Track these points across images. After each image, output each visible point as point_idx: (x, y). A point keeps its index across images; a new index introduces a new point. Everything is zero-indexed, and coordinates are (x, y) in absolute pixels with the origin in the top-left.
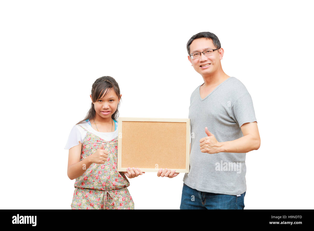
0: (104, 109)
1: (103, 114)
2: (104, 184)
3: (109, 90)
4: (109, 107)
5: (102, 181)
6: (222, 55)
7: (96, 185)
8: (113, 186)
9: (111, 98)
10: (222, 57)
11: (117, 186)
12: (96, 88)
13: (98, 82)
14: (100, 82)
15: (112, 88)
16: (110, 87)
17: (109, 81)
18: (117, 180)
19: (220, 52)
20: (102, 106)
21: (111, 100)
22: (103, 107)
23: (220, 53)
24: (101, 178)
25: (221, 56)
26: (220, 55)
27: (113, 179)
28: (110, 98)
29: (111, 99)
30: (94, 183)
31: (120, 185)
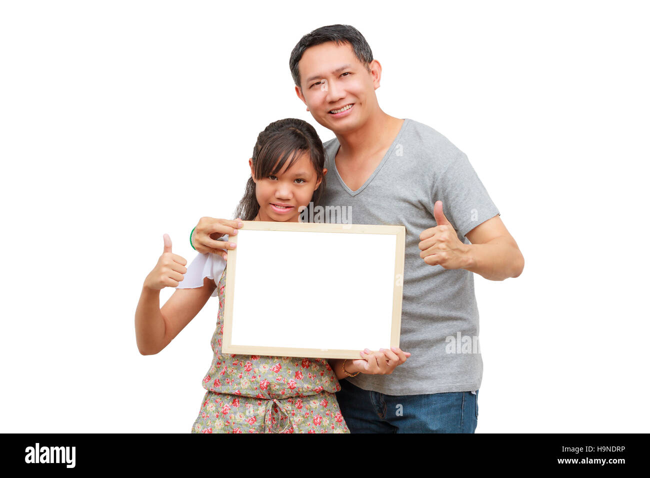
0: (279, 199)
1: (275, 210)
2: (264, 383)
3: (298, 153)
4: (290, 196)
5: (260, 376)
6: (377, 78)
7: (246, 386)
8: (289, 390)
9: (300, 175)
10: (379, 81)
11: (301, 390)
12: (267, 145)
13: (274, 131)
14: (278, 132)
15: (305, 151)
16: (301, 148)
17: (302, 133)
18: (301, 376)
19: (373, 69)
20: (275, 191)
21: (299, 180)
22: (278, 195)
23: (373, 72)
24: (256, 370)
25: (376, 81)
26: (373, 77)
27: (290, 373)
28: (297, 175)
29: (299, 177)
30: (242, 381)
31: (308, 388)
